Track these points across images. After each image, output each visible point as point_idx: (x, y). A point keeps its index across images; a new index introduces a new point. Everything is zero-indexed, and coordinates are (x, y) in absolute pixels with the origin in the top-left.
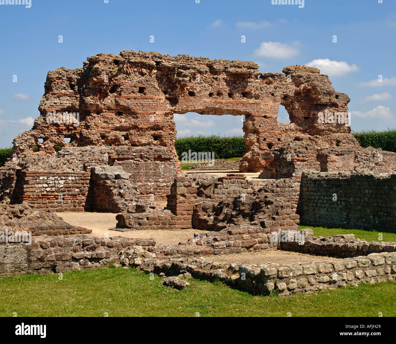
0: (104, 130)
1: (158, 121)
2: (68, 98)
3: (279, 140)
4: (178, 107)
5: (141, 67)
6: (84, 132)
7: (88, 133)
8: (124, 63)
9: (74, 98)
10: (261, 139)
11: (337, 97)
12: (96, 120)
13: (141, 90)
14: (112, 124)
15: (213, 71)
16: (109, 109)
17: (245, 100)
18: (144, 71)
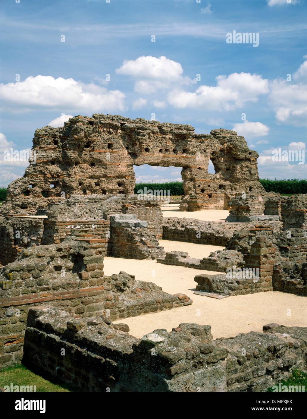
0: (81, 178)
1: (122, 171)
2: (53, 151)
3: (209, 186)
4: (137, 160)
5: (110, 127)
6: (66, 180)
7: (69, 181)
8: (96, 124)
9: (57, 152)
10: (197, 186)
11: (250, 153)
12: (75, 170)
13: (110, 146)
14: (87, 173)
15: (162, 132)
16: (85, 161)
17: (185, 155)
18: (111, 130)
